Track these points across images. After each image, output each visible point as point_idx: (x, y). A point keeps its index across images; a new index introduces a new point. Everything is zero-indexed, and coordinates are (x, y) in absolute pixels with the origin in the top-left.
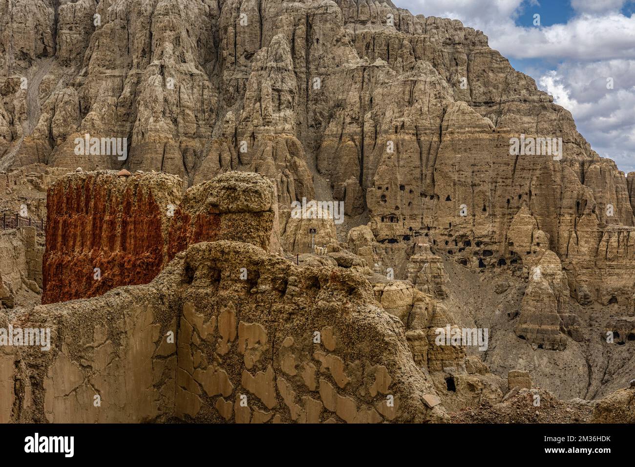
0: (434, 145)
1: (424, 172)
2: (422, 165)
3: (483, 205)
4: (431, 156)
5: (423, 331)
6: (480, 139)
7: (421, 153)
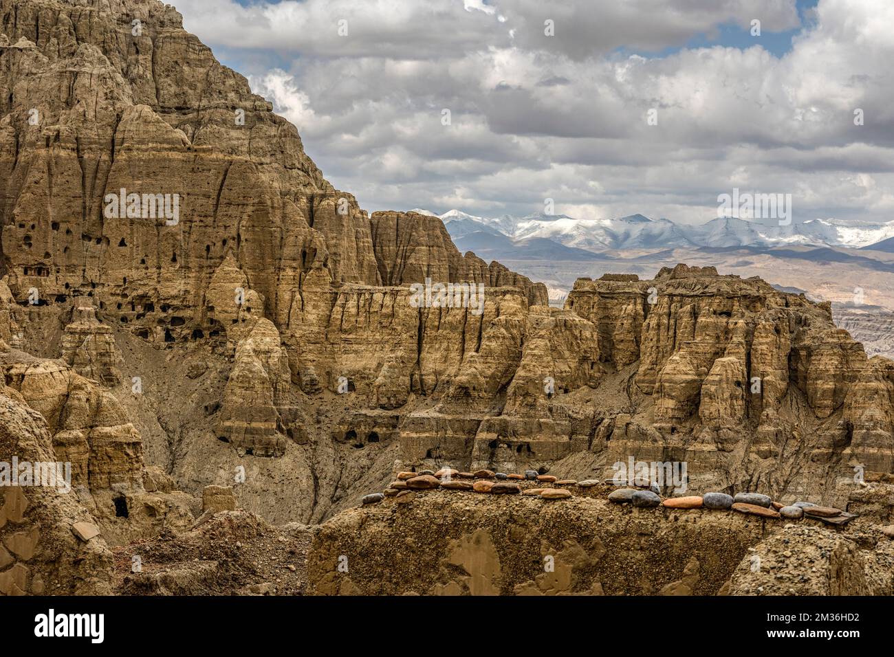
0: (103, 166)
1: (87, 204)
2: (84, 194)
3: (172, 253)
4: (98, 181)
5: (83, 432)
6: (170, 160)
7: (84, 177)
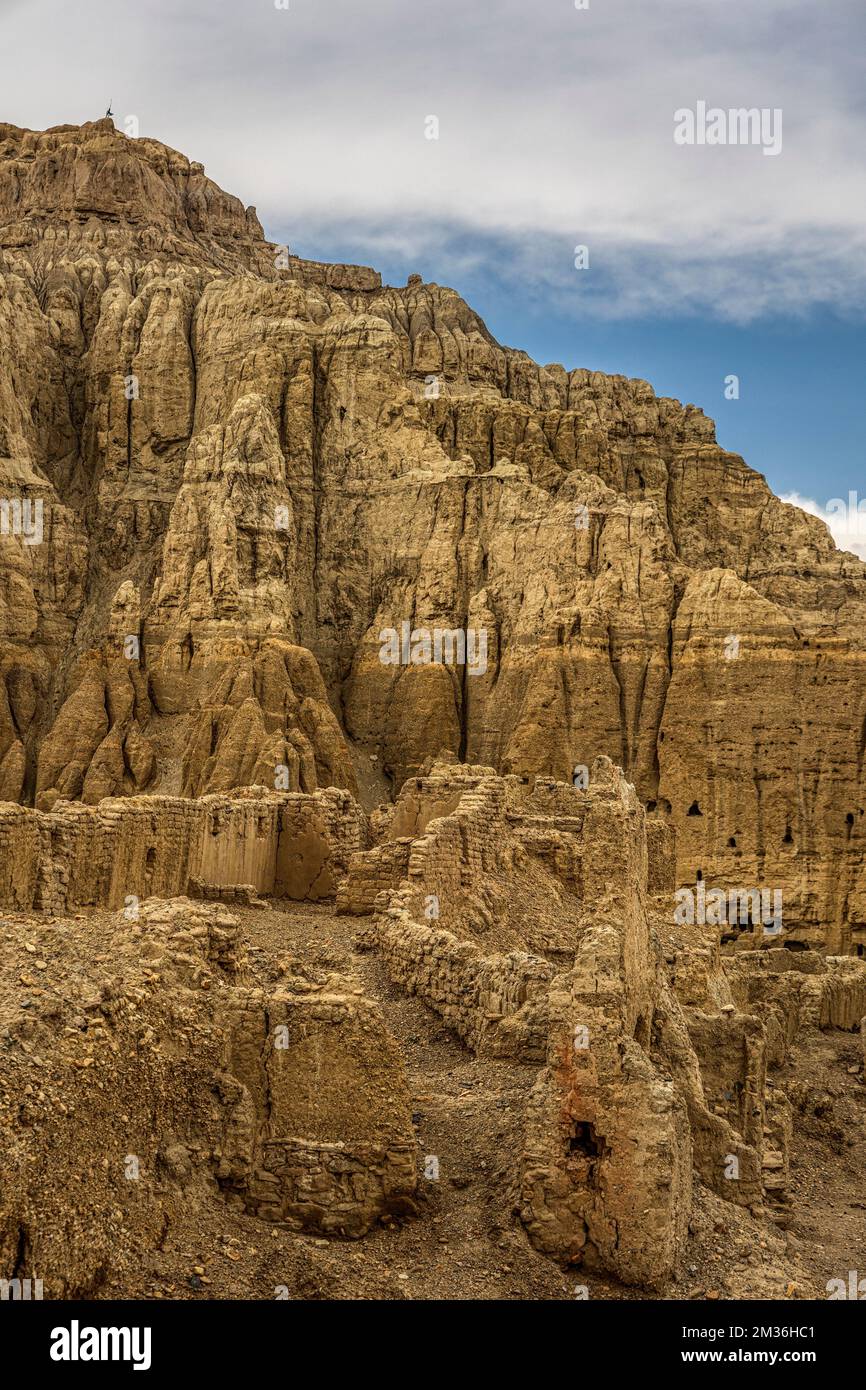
0: (654, 676)
1: (630, 742)
2: (624, 723)
3: (784, 827)
4: (646, 702)
6: (774, 664)
7: (622, 696)
